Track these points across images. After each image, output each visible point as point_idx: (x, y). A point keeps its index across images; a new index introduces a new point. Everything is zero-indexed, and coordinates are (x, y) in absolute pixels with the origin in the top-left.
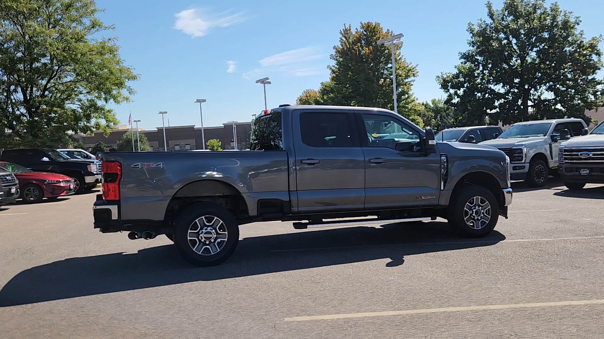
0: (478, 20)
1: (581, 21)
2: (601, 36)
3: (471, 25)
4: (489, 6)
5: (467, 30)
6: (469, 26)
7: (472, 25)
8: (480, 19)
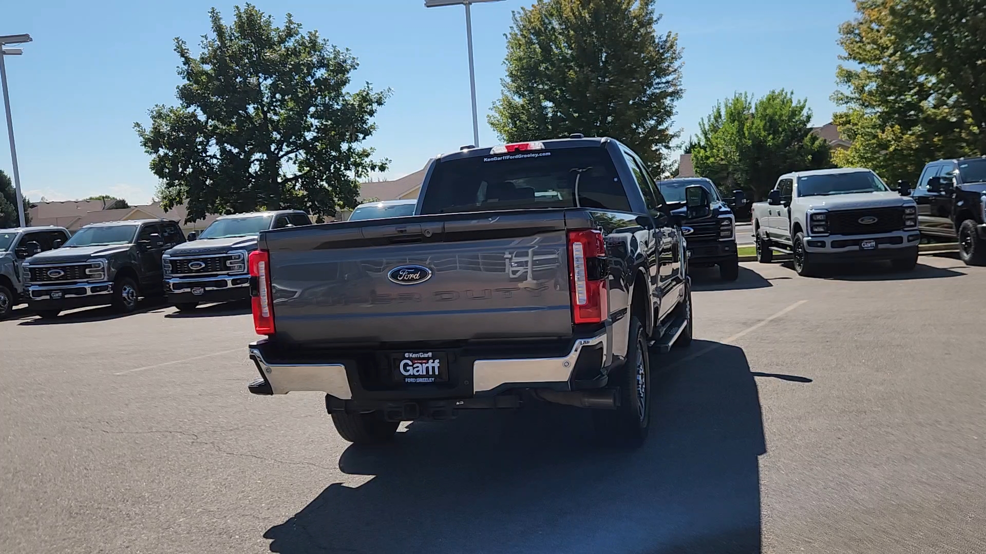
0: (202, 36)
1: (358, 64)
2: (389, 88)
3: (180, 42)
4: (216, 19)
5: (175, 50)
6: (178, 42)
7: (183, 42)
8: (206, 36)
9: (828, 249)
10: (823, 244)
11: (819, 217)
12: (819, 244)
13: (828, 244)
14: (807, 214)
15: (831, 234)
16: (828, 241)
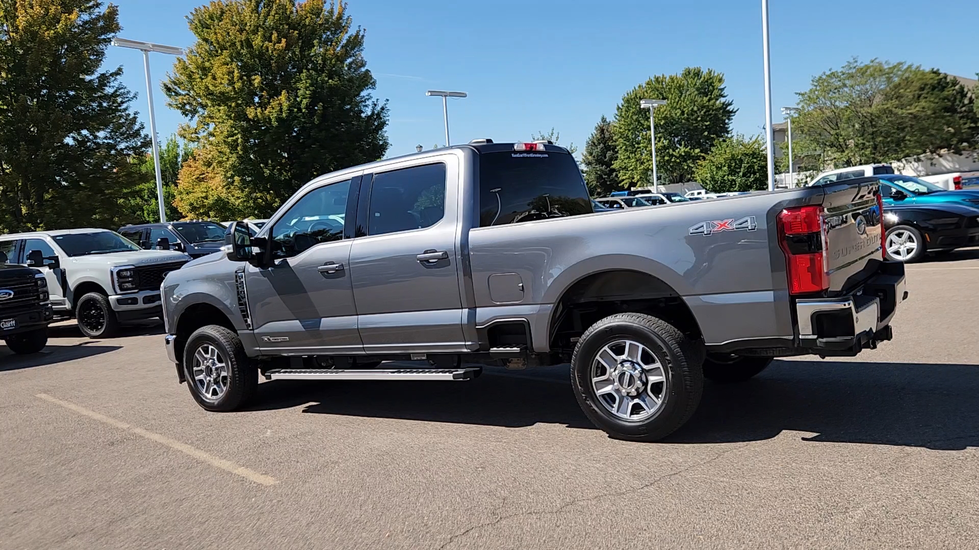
9: (141, 305)
10: (134, 301)
11: (125, 273)
12: (130, 301)
13: (140, 301)
14: (112, 272)
15: (141, 290)
16: (141, 296)
